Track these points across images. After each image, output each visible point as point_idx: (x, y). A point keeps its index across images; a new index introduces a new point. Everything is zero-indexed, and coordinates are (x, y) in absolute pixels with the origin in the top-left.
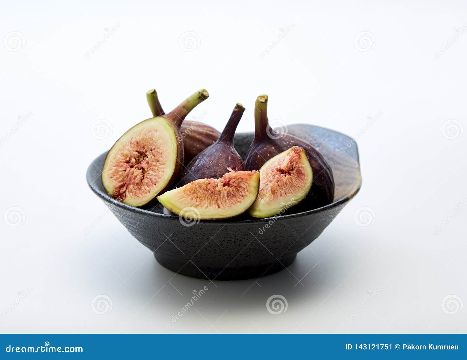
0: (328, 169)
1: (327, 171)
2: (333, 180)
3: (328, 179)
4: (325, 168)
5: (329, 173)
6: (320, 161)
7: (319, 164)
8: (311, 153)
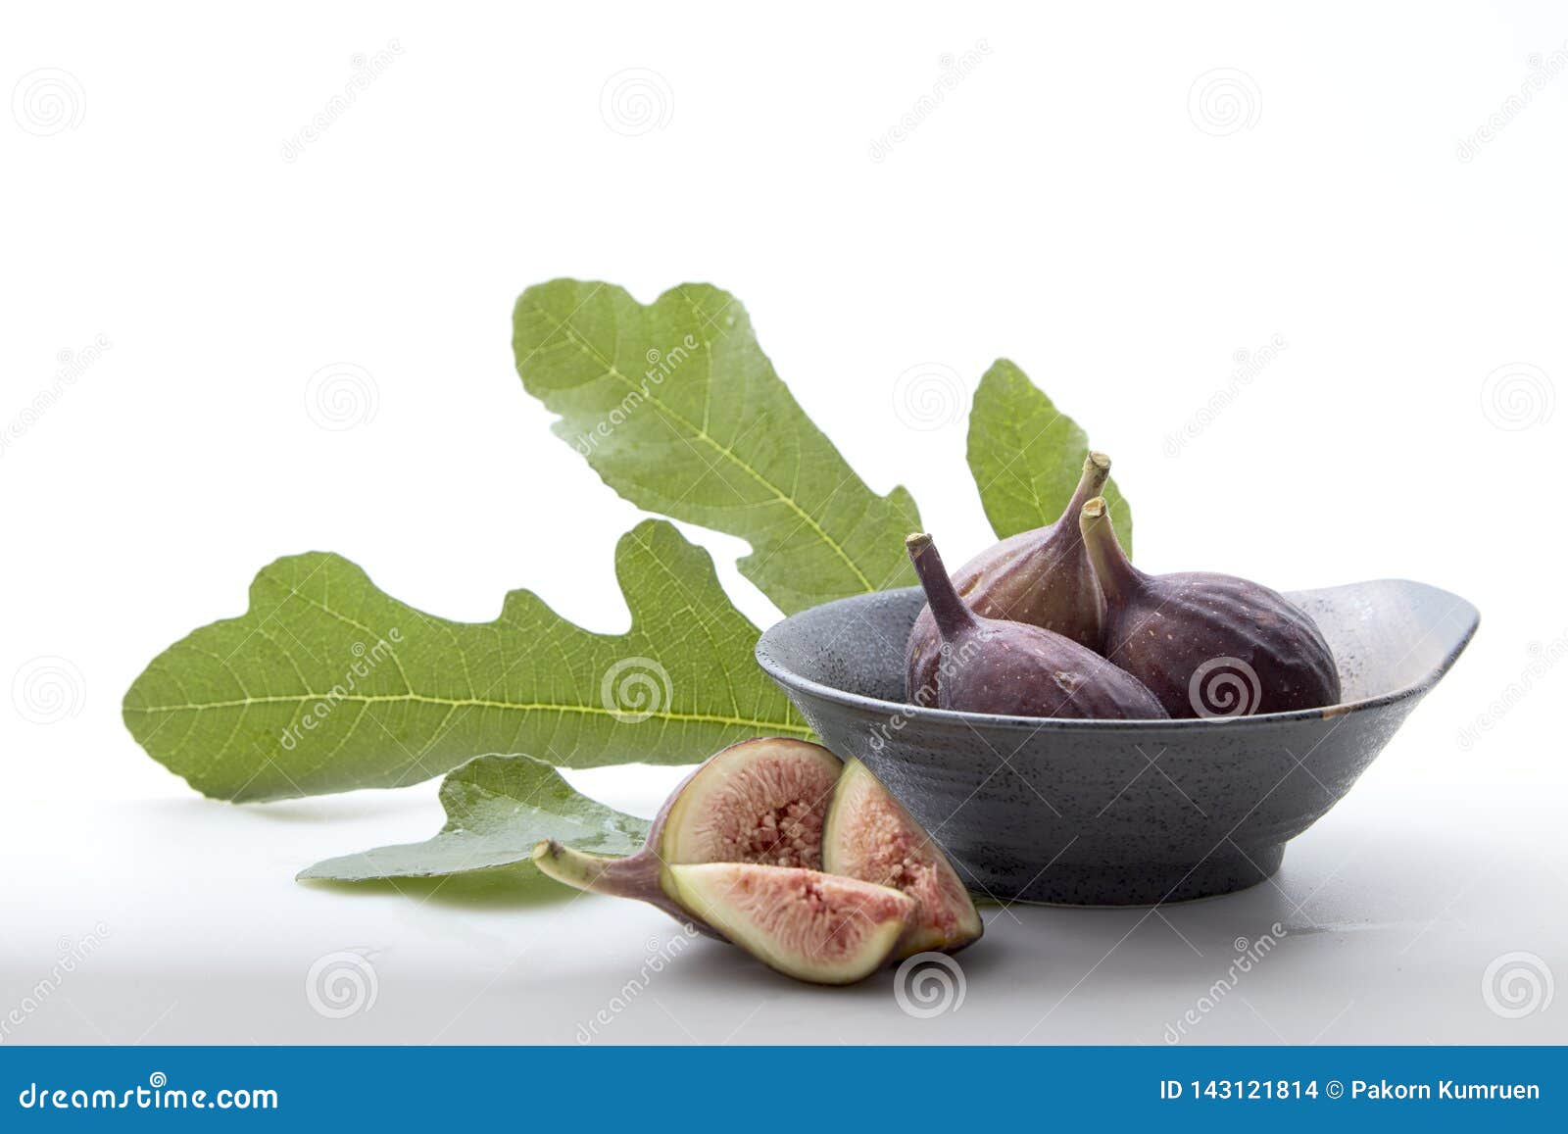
0: (1302, 619)
1: (1302, 624)
2: (1324, 641)
3: (1309, 642)
4: (1295, 619)
5: (1307, 627)
6: (1277, 609)
7: (1276, 614)
8: (1250, 595)
